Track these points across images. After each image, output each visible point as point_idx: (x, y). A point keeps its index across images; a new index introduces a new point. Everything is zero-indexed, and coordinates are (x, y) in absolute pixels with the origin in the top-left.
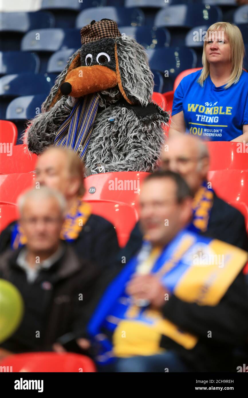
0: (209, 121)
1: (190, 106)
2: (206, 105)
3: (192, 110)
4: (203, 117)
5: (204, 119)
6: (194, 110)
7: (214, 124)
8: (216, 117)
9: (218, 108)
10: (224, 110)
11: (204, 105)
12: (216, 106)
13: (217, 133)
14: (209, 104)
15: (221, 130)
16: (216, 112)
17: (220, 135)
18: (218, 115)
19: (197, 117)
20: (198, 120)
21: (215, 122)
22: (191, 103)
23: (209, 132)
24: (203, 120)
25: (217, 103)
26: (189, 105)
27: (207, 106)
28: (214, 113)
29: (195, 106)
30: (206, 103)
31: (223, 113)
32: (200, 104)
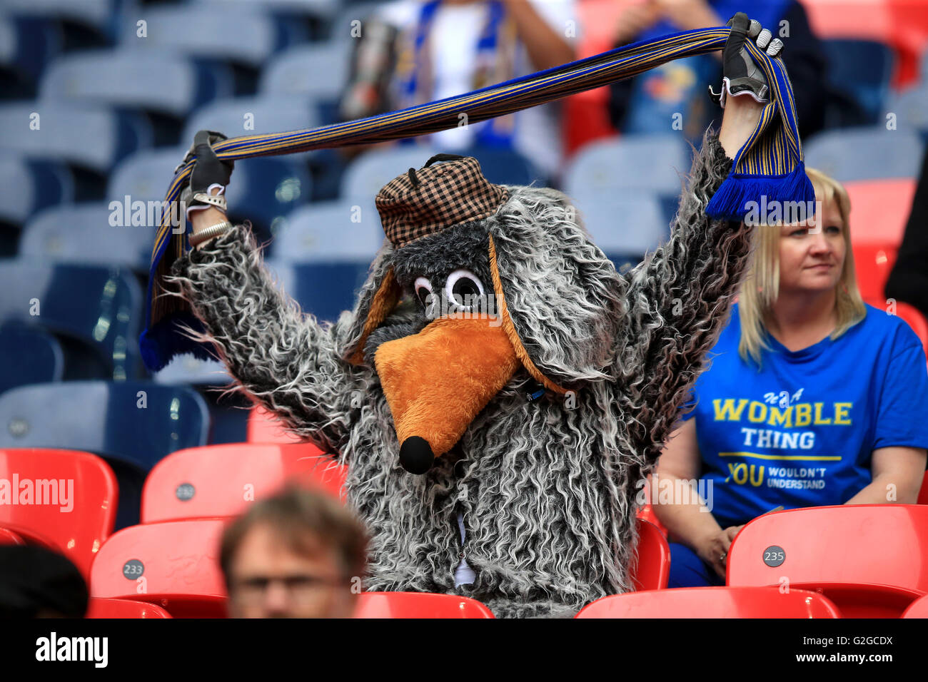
0: (784, 446)
1: (722, 405)
2: (767, 401)
3: (727, 415)
4: (765, 435)
5: (768, 438)
6: (735, 416)
7: (799, 451)
8: (804, 435)
9: (808, 406)
10: (828, 412)
11: (763, 400)
12: (802, 400)
13: (811, 479)
14: (777, 398)
15: (823, 470)
16: (804, 419)
17: (820, 485)
18: (811, 428)
19: (744, 435)
20: (748, 442)
21: (803, 446)
22: (724, 396)
23: (786, 478)
24: (765, 442)
25: (803, 393)
26: (717, 403)
27: (772, 402)
28: (799, 423)
29: (736, 405)
30: (766, 396)
31: (827, 422)
32: (752, 399)
